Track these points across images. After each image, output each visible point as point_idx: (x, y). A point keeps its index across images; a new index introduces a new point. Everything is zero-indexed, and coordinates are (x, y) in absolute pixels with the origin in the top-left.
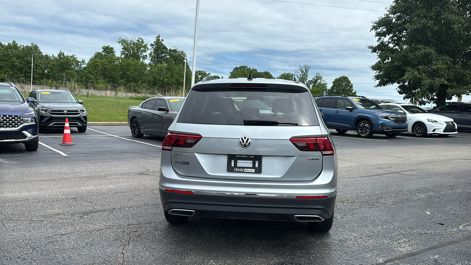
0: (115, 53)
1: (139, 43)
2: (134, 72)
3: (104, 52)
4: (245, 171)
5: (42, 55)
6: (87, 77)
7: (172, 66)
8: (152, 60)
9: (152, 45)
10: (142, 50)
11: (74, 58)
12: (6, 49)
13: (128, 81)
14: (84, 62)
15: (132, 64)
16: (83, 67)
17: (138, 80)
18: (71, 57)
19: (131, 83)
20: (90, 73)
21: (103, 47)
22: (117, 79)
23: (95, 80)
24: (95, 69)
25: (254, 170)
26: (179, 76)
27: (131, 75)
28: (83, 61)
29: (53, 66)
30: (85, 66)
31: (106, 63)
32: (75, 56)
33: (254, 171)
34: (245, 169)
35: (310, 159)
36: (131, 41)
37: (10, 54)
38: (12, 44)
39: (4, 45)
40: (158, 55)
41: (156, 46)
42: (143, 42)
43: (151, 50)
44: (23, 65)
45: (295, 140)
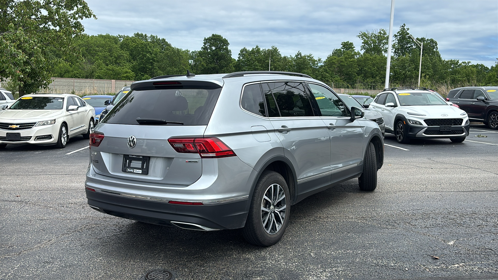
0: (354, 49)
1: (380, 35)
2: (372, 67)
3: (343, 49)
4: (134, 172)
5: (281, 57)
6: (322, 75)
7: (417, 57)
8: (395, 52)
9: (396, 36)
10: (384, 42)
11: (311, 57)
12: (250, 54)
13: (365, 77)
14: (321, 60)
15: (370, 59)
16: (319, 66)
17: (377, 75)
18: (308, 57)
19: (368, 79)
20: (326, 71)
21: (342, 43)
22: (353, 76)
23: (331, 78)
24: (331, 67)
25: (141, 171)
26: (425, 68)
27: (368, 70)
28: (319, 60)
29: (290, 67)
30: (322, 64)
31: (343, 60)
32: (312, 55)
33: (141, 173)
34: (135, 170)
35: (187, 161)
36: (372, 33)
37: (253, 59)
38: (256, 49)
39: (248, 51)
40: (402, 47)
41: (400, 36)
42: (385, 34)
43: (394, 42)
44: (264, 68)
45: (172, 141)
